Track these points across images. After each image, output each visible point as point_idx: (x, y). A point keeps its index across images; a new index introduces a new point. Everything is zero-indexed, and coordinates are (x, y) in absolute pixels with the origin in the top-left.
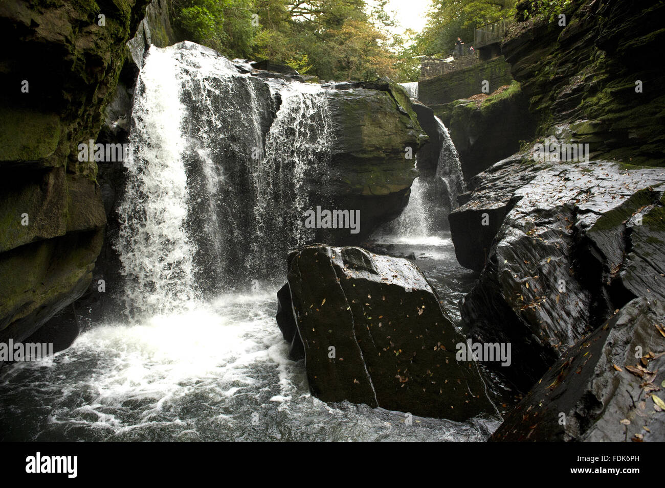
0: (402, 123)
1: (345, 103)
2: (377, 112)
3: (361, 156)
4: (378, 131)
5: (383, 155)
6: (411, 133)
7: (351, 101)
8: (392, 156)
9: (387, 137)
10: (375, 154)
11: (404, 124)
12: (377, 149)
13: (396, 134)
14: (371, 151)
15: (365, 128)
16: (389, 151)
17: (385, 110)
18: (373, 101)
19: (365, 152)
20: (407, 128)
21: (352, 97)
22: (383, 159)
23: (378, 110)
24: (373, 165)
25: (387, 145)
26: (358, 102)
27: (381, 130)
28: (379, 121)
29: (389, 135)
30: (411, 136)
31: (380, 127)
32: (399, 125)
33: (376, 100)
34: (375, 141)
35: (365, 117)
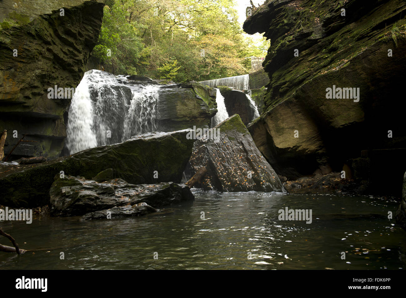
0: (198, 103)
1: (168, 95)
2: (184, 99)
3: (176, 120)
4: (185, 108)
5: (188, 119)
6: (203, 108)
7: (171, 94)
8: (193, 119)
9: (190, 111)
10: (184, 119)
11: (199, 104)
12: (185, 116)
13: (194, 109)
14: (181, 118)
15: (178, 106)
16: (191, 117)
17: (189, 97)
18: (182, 94)
19: (178, 118)
20: (201, 106)
21: (172, 93)
22: (188, 121)
23: (185, 98)
24: (183, 124)
25: (190, 114)
26: (175, 95)
27: (187, 107)
28: (185, 103)
29: (191, 109)
30: (203, 109)
31: (186, 106)
32: (196, 104)
33: (184, 93)
34: (183, 113)
35: (178, 101)
